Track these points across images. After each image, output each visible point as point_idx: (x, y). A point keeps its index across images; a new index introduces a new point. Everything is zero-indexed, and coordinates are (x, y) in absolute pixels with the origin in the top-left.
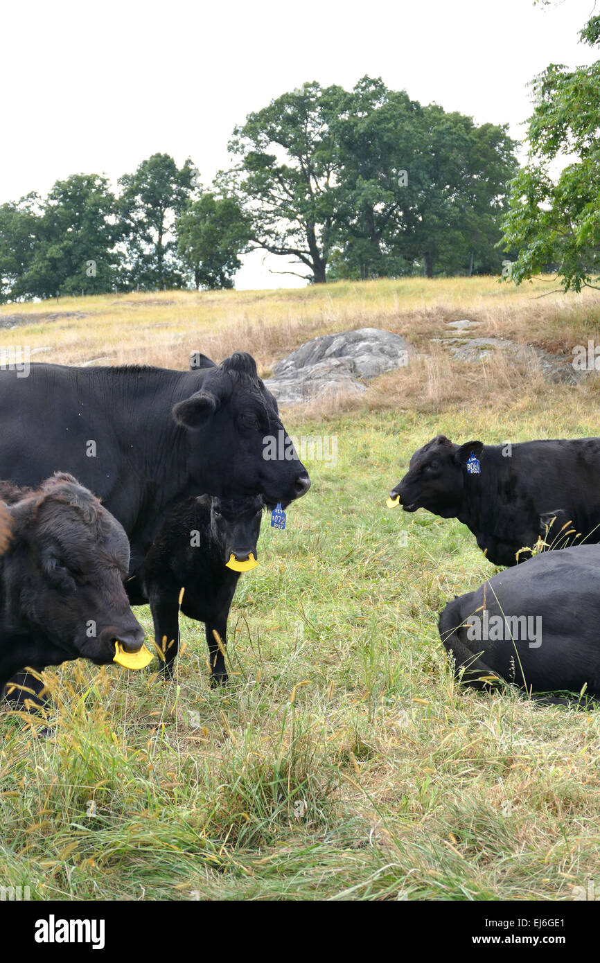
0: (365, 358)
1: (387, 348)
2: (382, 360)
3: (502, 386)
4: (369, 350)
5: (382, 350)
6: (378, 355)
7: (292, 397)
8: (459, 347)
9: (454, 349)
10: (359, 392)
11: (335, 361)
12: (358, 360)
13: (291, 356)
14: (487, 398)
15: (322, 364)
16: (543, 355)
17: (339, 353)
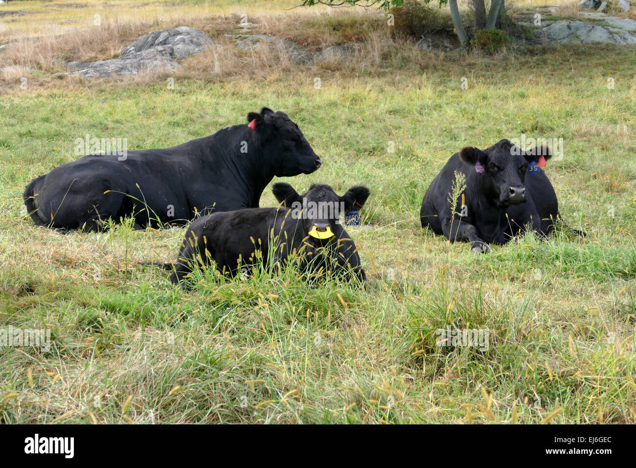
0: (181, 46)
1: (195, 40)
2: (191, 47)
3: (263, 66)
4: (183, 41)
5: (192, 41)
6: (189, 44)
7: (130, 71)
8: (242, 40)
9: (238, 42)
10: (173, 68)
11: (160, 48)
12: (175, 48)
13: (133, 44)
14: (253, 73)
15: (152, 50)
16: (294, 46)
17: (164, 43)
